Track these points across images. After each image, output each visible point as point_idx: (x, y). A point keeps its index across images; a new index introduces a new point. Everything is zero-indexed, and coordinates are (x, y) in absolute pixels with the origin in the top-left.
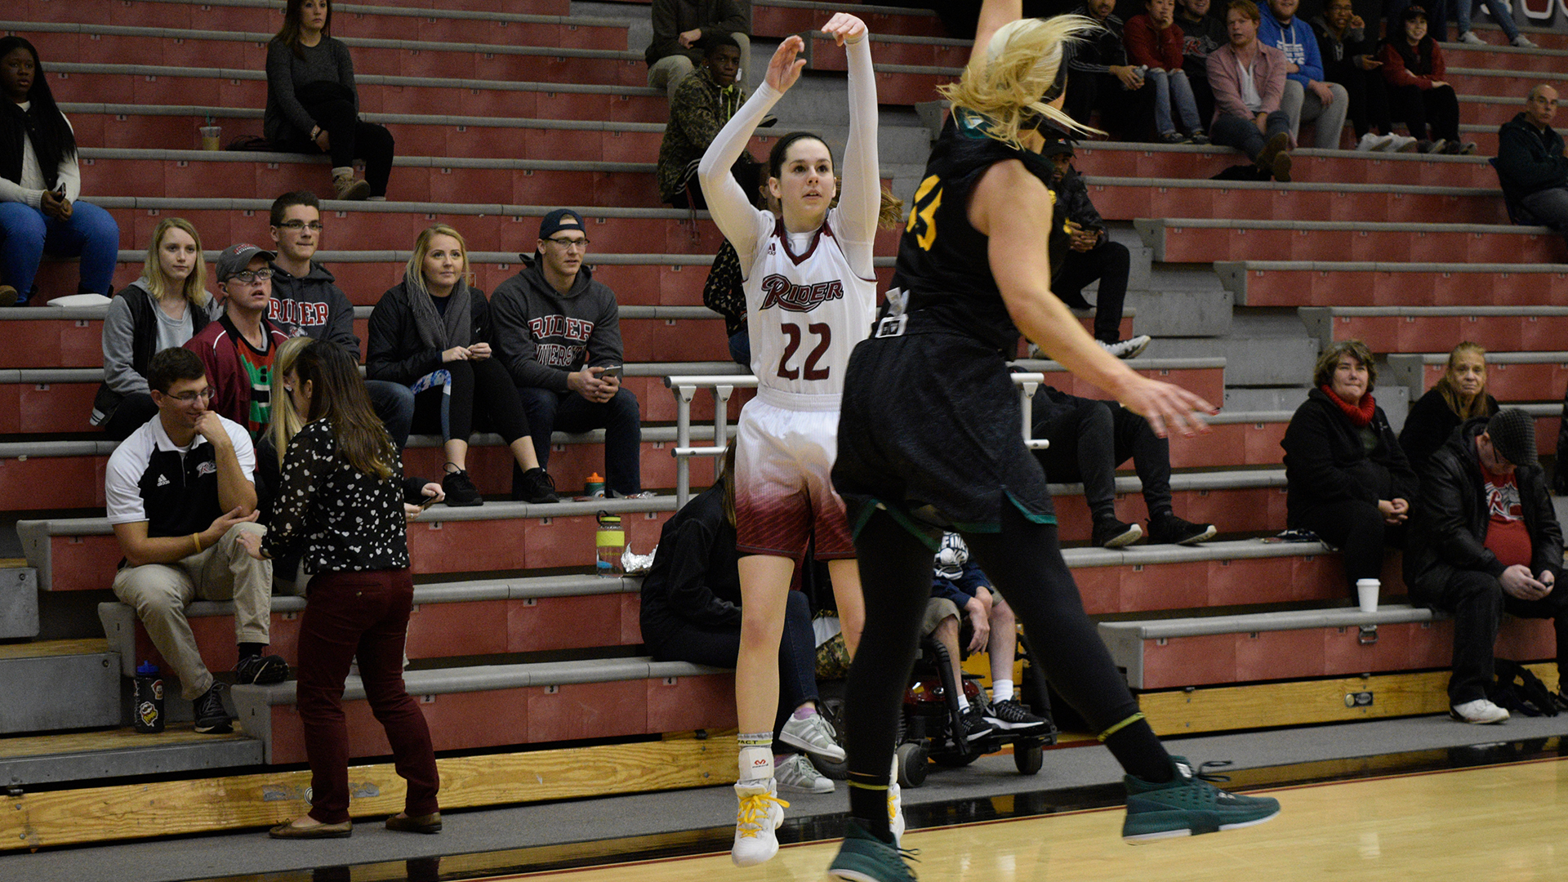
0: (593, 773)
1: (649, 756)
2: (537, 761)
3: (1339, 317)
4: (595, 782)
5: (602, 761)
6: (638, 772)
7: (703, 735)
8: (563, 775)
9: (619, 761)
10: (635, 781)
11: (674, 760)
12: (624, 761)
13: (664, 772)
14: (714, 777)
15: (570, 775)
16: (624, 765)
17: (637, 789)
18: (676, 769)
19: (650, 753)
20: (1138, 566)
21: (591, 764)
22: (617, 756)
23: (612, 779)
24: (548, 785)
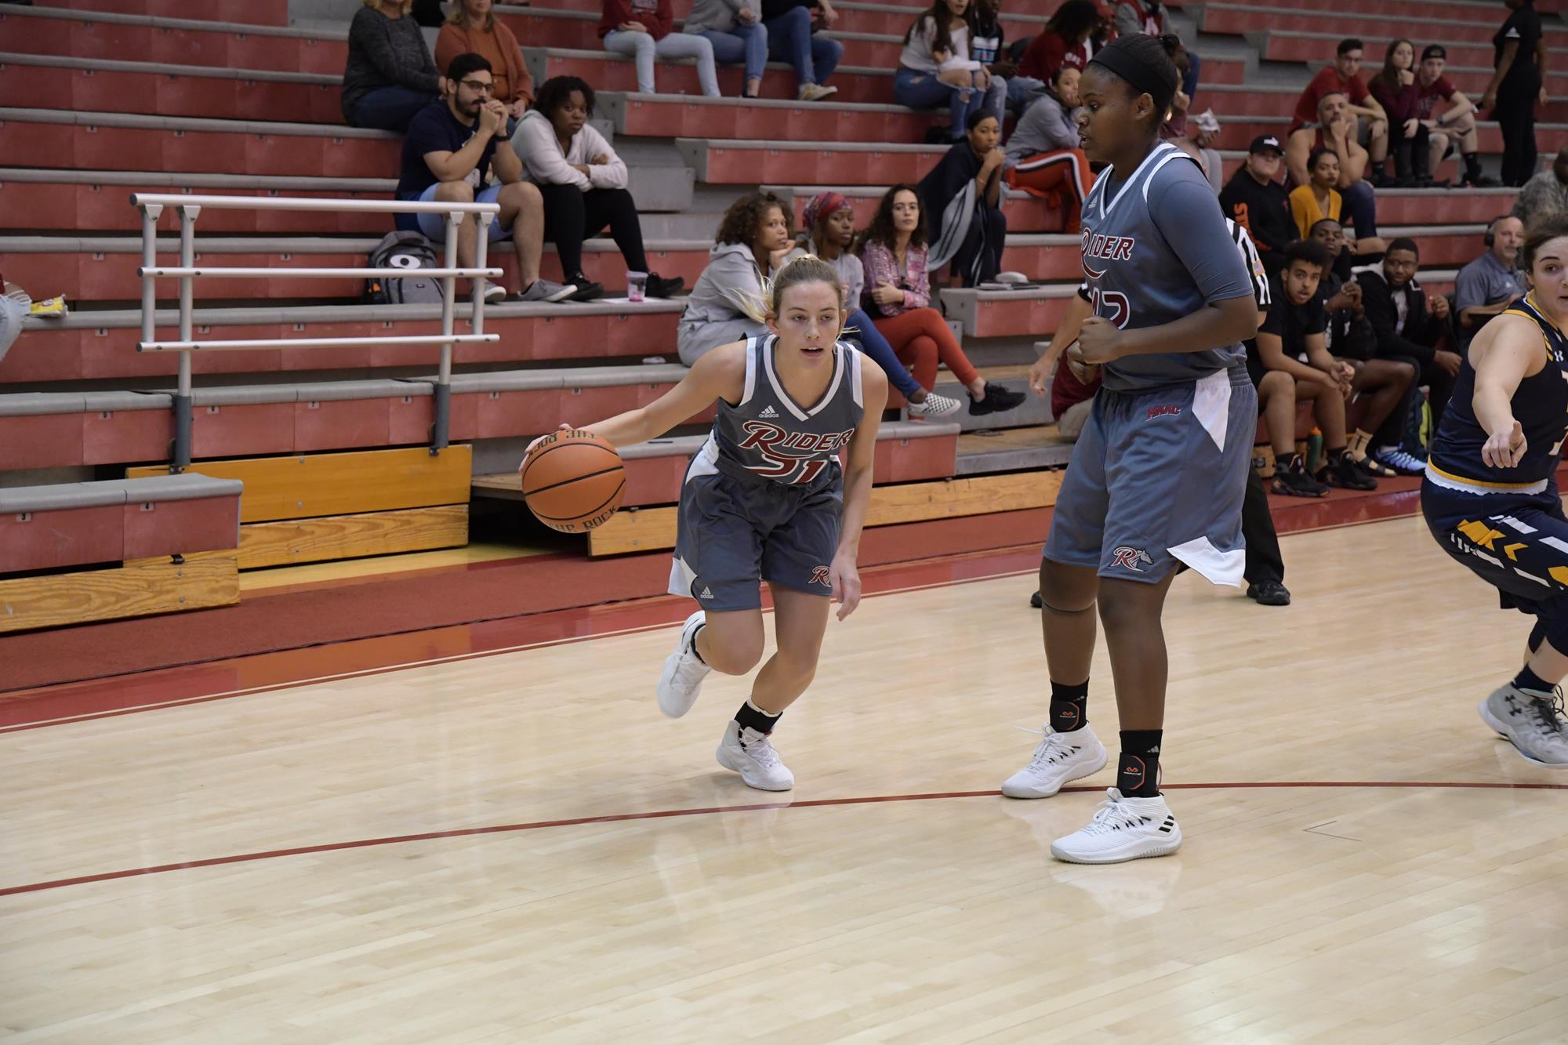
0: (66, 601)
1: (124, 582)
2: (7, 591)
3: (714, 149)
4: (68, 611)
5: (75, 589)
6: (113, 599)
7: (181, 560)
8: (34, 605)
9: (94, 588)
10: (110, 608)
11: (149, 586)
12: (99, 588)
13: (139, 598)
14: (189, 602)
15: (43, 604)
16: (98, 592)
17: (110, 616)
18: (151, 595)
19: (126, 580)
20: (576, 389)
21: (65, 592)
22: (91, 583)
23: (86, 606)
24: (18, 615)
